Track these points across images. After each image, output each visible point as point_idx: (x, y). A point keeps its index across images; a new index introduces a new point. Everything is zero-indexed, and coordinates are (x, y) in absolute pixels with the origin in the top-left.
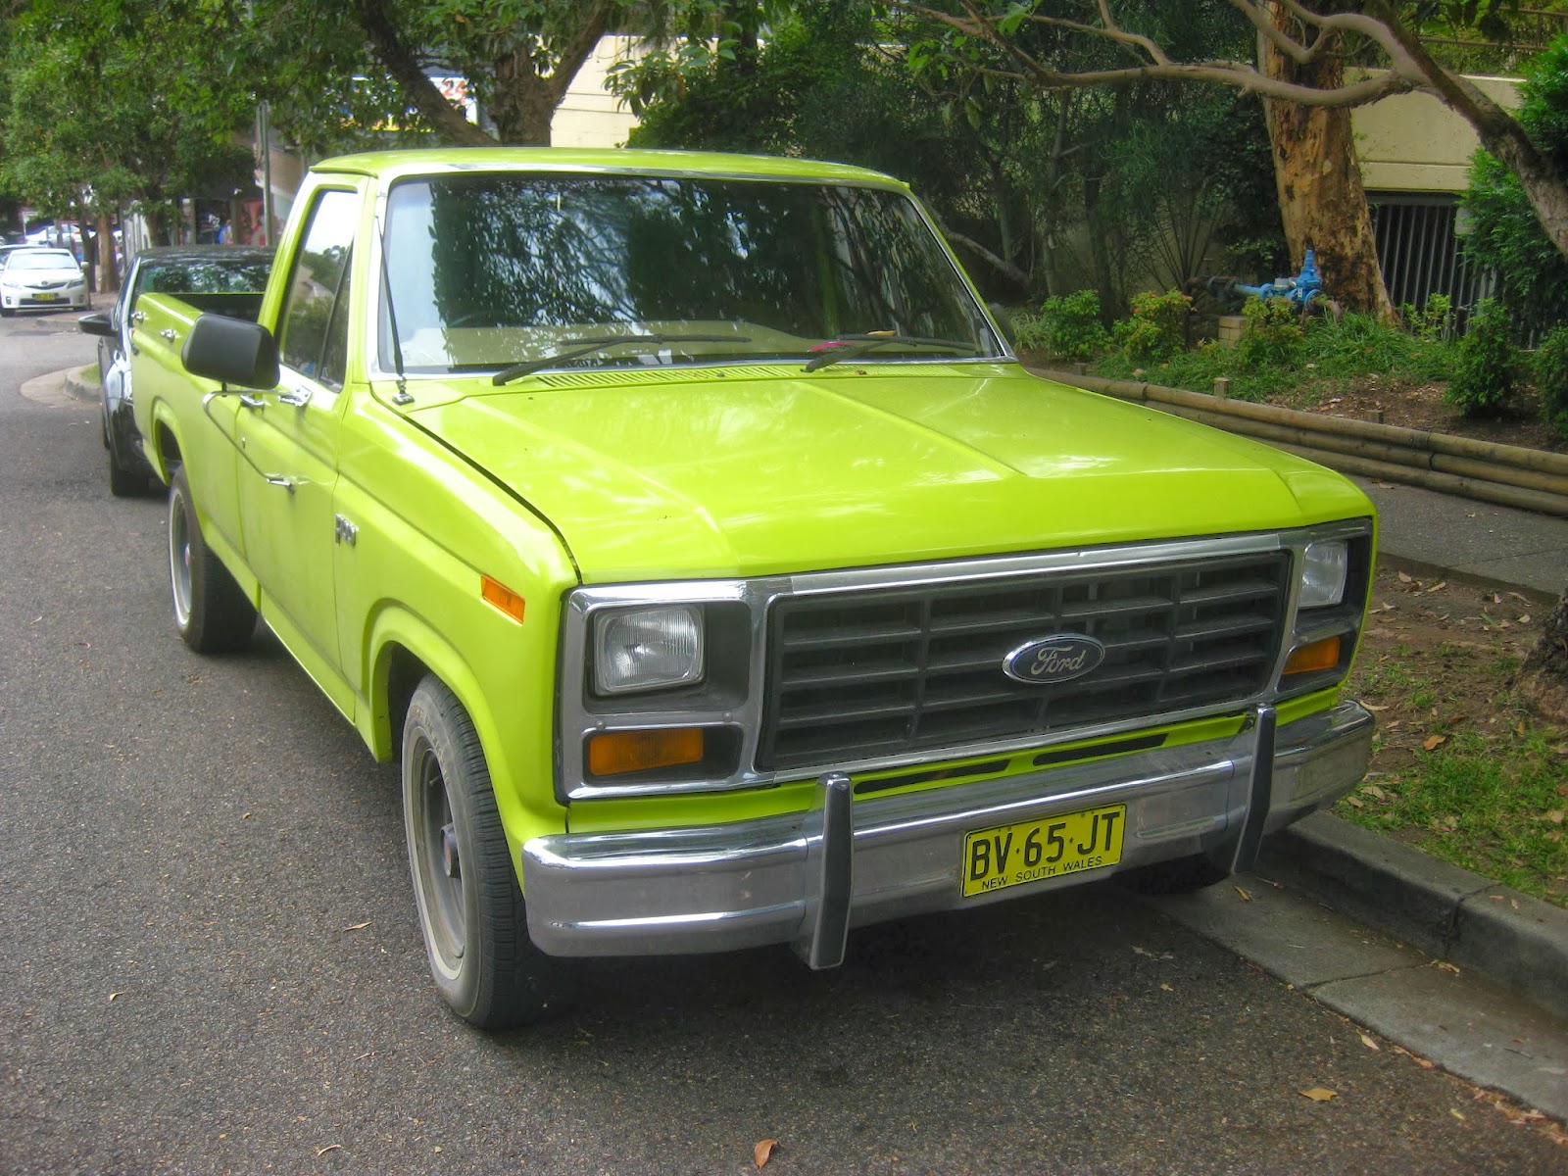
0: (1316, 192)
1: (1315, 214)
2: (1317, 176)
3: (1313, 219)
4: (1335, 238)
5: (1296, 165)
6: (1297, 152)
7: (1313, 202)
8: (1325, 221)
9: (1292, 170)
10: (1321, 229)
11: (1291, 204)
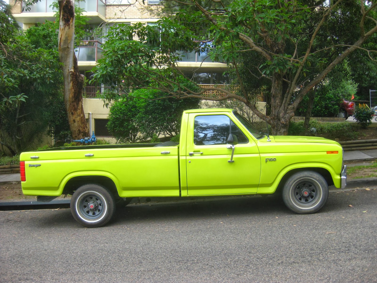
0: (80, 120)
1: (81, 125)
2: (80, 117)
3: (80, 126)
4: (85, 129)
5: (75, 116)
6: (76, 113)
7: (80, 122)
8: (82, 126)
9: (75, 117)
10: (82, 127)
11: (74, 123)
